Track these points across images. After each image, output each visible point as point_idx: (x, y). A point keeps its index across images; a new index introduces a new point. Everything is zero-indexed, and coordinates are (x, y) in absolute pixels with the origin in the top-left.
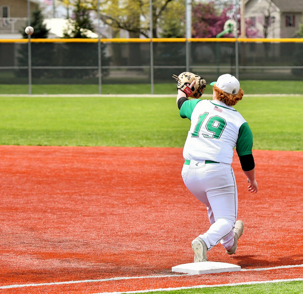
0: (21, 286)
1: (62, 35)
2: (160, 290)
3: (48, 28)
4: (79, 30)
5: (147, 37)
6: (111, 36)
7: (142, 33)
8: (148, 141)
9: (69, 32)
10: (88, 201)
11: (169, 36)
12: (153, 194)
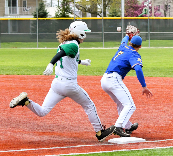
0: (27, 150)
1: (55, 16)
2: (101, 152)
3: (47, 12)
4: (64, 13)
5: (101, 17)
6: (82, 16)
7: (99, 15)
8: (100, 72)
9: (59, 14)
10: (65, 105)
11: (113, 16)
12: (100, 101)
